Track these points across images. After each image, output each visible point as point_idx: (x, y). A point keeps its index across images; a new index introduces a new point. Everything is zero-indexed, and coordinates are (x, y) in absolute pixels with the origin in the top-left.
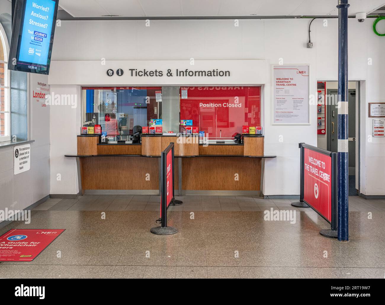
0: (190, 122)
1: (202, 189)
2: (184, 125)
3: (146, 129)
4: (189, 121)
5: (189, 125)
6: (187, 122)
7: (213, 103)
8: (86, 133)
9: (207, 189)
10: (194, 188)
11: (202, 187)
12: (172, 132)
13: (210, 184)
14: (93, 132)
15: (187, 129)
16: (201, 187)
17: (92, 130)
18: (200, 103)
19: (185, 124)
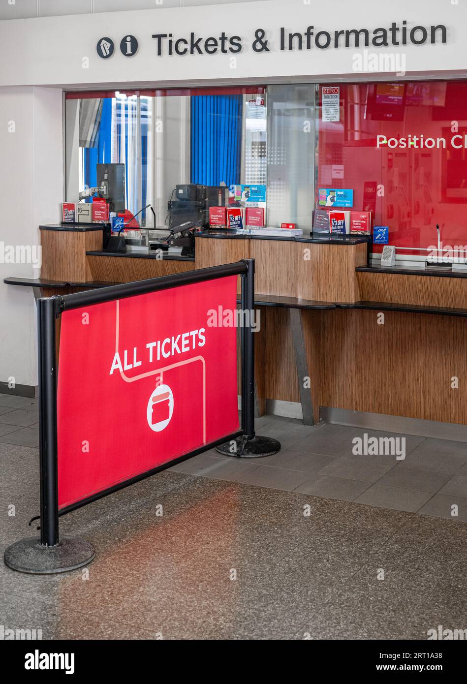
0: (345, 196)
1: (379, 412)
2: (329, 204)
3: (219, 214)
4: (342, 193)
5: (343, 205)
6: (338, 196)
7: (418, 137)
8: (73, 219)
9: (392, 413)
10: (354, 403)
11: (380, 405)
12: (291, 226)
13: (403, 397)
14: (90, 216)
15: (332, 216)
16: (376, 405)
17: (87, 213)
18: (378, 137)
19: (332, 200)
